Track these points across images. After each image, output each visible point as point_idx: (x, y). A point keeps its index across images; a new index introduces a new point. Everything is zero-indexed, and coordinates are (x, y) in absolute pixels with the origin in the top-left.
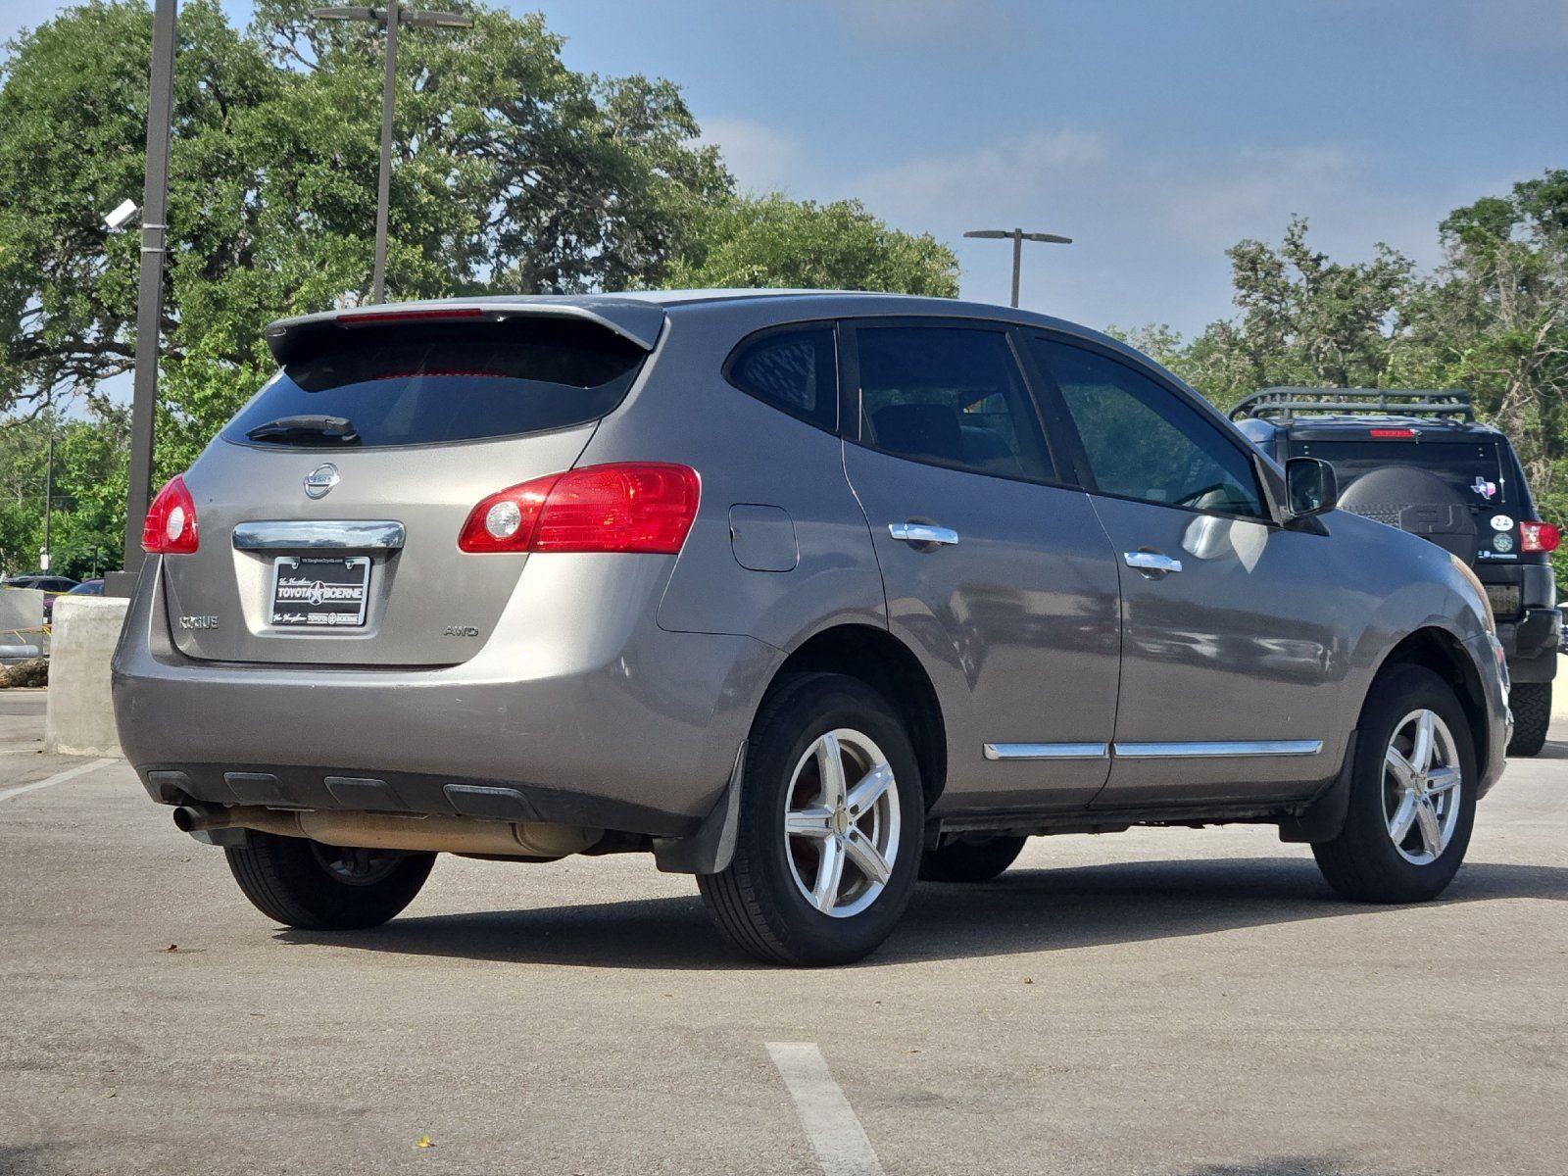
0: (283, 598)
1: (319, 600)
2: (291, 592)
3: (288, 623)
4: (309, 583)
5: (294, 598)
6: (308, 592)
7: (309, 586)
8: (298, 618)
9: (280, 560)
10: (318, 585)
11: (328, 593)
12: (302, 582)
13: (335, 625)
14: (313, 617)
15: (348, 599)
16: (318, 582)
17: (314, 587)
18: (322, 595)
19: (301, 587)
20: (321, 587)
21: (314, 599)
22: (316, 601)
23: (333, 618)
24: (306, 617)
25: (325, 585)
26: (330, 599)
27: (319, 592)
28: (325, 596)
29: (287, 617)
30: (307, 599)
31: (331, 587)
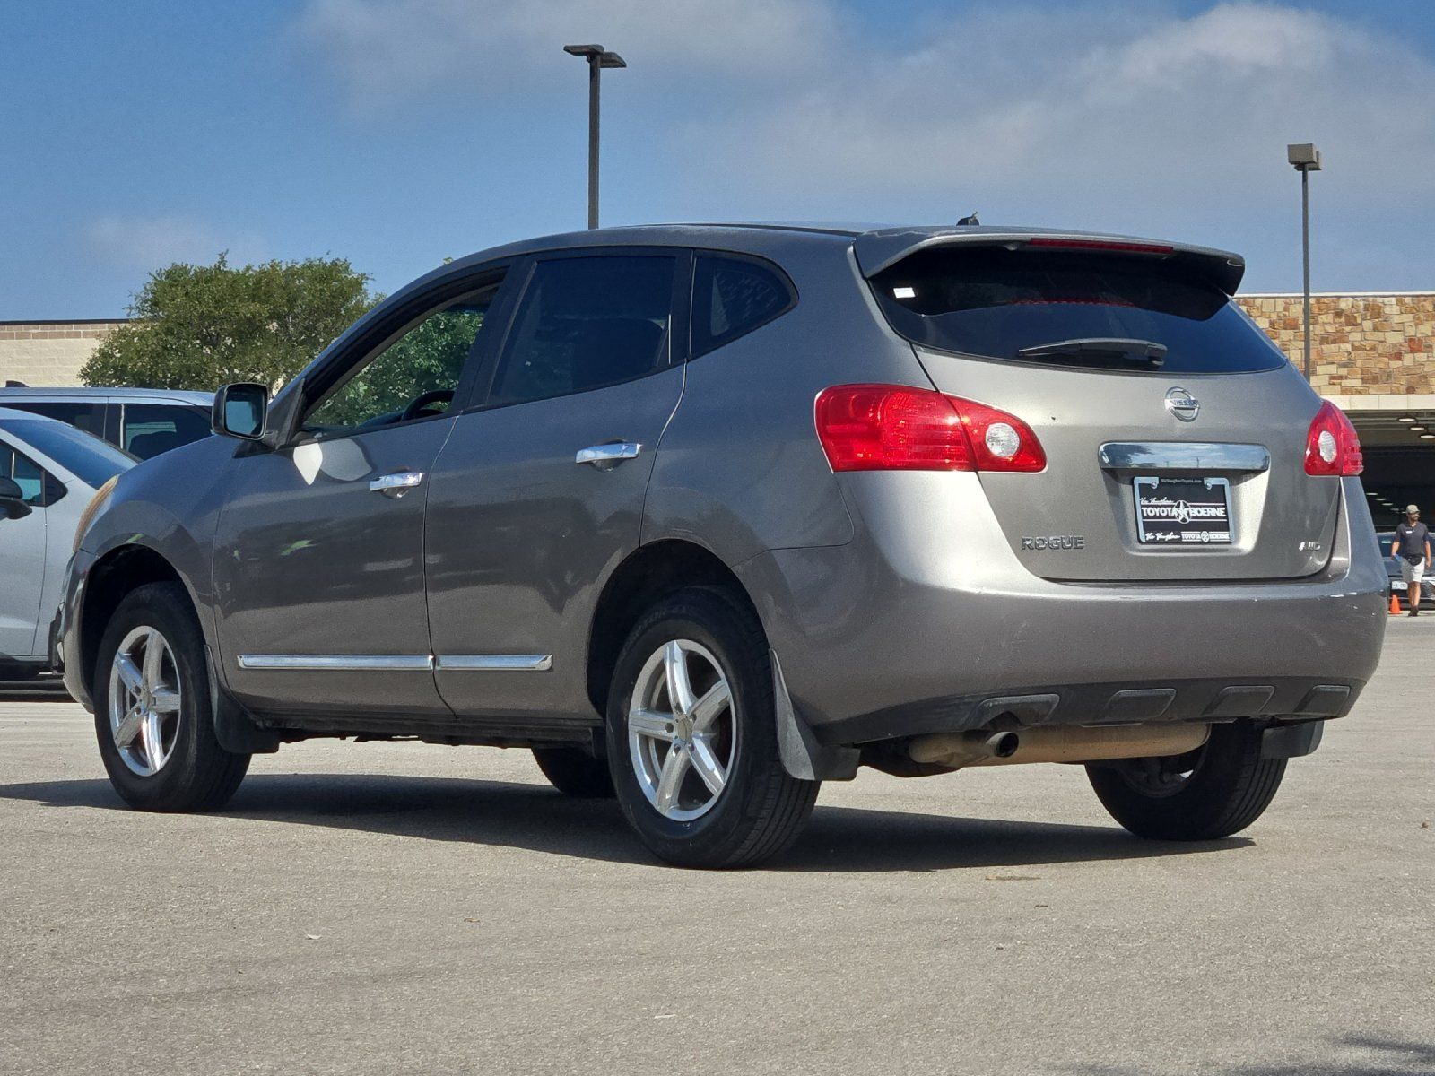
0: (1148, 517)
1: (1187, 518)
2: (1156, 511)
3: (1162, 542)
4: (1170, 503)
5: (1160, 517)
6: (1175, 512)
7: (1172, 506)
8: (1170, 536)
9: (1139, 480)
10: (1182, 504)
11: (1194, 512)
12: (1164, 502)
13: (1209, 543)
14: (1187, 536)
15: (1214, 518)
16: (1181, 502)
17: (1178, 506)
18: (1188, 514)
19: (1165, 506)
20: (1186, 506)
21: (1181, 518)
22: (1184, 520)
23: (1205, 536)
24: (1180, 534)
25: (1189, 504)
26: (1197, 517)
27: (1183, 512)
28: (1192, 515)
29: (1159, 536)
30: (1174, 517)
31: (1195, 506)
